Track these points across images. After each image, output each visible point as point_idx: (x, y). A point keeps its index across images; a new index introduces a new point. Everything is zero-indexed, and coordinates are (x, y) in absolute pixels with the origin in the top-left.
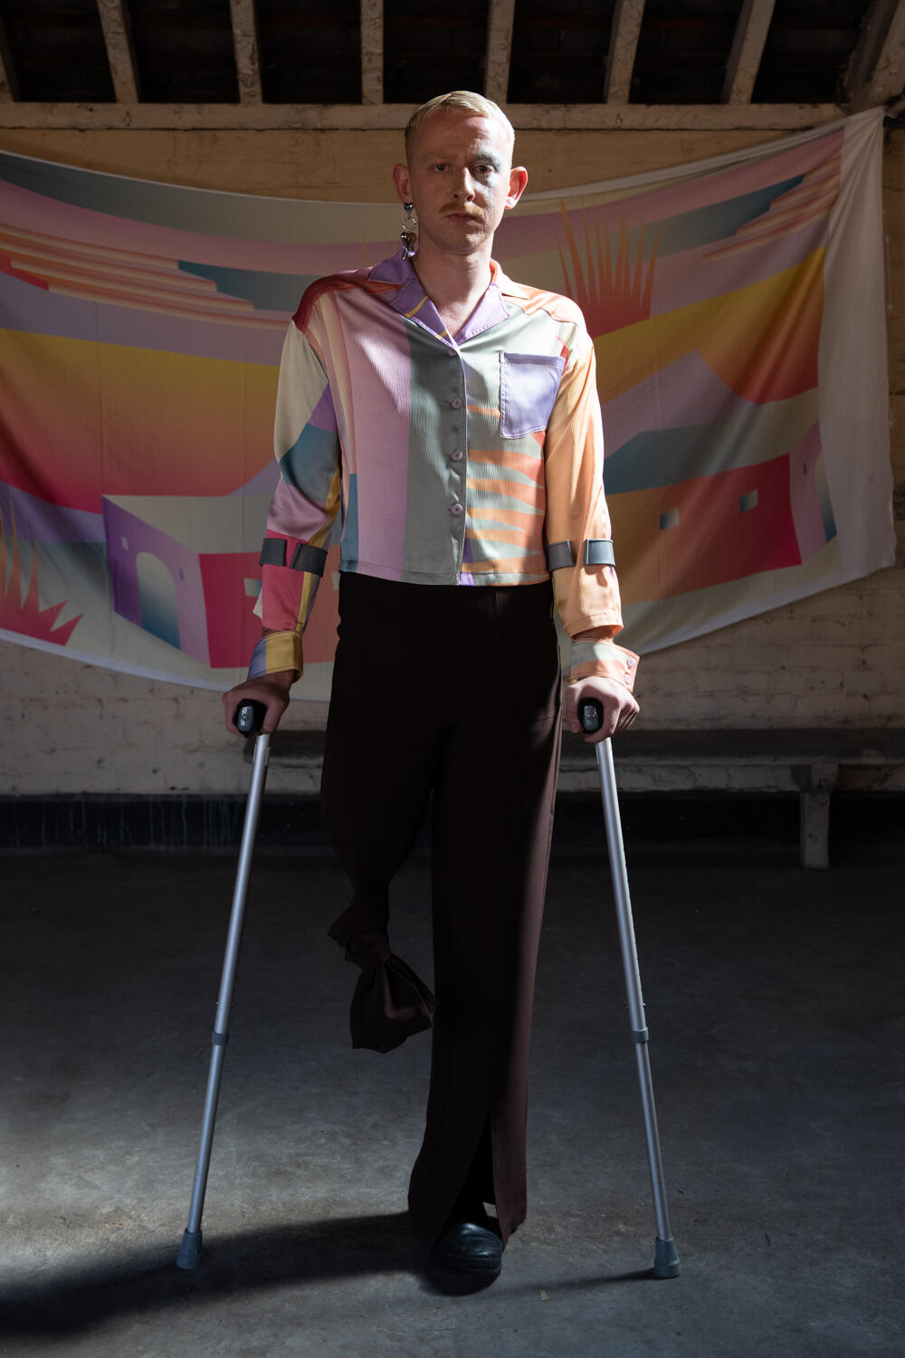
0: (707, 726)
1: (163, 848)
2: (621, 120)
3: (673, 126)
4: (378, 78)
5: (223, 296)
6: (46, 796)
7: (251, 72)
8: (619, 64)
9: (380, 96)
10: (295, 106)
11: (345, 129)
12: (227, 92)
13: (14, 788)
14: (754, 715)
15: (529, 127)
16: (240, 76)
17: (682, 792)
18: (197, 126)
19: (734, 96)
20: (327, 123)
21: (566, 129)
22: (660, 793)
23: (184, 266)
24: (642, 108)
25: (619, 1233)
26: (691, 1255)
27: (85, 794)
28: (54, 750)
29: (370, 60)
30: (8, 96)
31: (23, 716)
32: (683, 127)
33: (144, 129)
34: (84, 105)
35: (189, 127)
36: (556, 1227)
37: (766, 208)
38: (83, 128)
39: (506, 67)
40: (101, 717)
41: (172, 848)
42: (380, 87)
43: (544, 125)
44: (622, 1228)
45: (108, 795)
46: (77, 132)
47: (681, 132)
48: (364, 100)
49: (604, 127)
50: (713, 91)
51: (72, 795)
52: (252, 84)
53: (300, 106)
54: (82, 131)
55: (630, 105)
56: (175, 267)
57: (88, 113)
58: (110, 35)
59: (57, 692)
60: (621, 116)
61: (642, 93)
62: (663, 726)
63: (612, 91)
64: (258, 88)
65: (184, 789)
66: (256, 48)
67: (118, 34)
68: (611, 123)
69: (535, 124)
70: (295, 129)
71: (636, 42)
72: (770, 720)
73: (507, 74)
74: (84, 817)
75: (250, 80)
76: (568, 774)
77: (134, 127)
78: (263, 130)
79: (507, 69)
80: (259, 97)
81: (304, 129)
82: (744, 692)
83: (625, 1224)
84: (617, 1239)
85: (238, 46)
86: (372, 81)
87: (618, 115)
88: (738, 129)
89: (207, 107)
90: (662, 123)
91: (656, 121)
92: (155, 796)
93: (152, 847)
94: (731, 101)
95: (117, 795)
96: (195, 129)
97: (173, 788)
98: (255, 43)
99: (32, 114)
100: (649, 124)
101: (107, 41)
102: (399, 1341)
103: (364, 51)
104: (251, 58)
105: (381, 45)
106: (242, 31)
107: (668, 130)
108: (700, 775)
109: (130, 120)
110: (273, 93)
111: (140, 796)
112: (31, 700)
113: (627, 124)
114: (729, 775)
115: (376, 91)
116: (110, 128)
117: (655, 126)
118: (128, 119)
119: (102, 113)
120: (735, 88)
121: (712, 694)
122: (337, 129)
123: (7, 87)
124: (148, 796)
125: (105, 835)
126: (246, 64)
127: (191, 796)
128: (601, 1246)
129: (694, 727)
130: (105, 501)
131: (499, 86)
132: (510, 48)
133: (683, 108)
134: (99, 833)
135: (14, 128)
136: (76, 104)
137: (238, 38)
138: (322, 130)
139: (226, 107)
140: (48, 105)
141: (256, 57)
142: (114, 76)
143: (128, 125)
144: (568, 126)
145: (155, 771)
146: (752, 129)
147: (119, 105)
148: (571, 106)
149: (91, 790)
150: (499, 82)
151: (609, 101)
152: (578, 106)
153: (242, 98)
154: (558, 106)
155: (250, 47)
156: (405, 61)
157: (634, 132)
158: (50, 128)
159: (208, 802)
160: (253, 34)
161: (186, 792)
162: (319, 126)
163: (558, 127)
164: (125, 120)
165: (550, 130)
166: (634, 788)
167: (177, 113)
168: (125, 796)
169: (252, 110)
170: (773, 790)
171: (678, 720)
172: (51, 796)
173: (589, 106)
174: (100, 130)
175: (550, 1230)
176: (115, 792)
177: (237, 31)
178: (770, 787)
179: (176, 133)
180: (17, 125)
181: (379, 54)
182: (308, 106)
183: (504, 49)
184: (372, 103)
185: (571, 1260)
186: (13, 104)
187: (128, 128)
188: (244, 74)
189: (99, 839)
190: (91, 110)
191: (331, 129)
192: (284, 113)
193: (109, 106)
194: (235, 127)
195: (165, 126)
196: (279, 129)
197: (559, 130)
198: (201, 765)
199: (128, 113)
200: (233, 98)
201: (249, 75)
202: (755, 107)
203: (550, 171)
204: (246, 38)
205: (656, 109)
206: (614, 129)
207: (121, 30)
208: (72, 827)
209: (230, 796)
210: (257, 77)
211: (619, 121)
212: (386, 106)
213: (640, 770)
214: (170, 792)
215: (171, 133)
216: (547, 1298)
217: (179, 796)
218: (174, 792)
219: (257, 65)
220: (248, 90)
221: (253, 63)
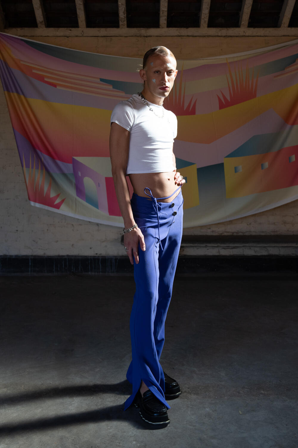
0: (272, 234)
1: (93, 273)
2: (245, 33)
3: (262, 35)
4: (165, 19)
5: (115, 90)
6: (55, 256)
7: (124, 17)
8: (245, 14)
9: (166, 25)
10: (138, 29)
11: (154, 36)
12: (115, 24)
13: (45, 254)
14: (288, 230)
15: (215, 35)
16: (120, 19)
17: (265, 256)
18: (105, 35)
19: (282, 25)
20: (148, 34)
21: (227, 36)
22: (257, 256)
23: (102, 80)
24: (252, 29)
25: (262, 394)
26: (287, 400)
27: (68, 256)
28: (58, 241)
29: (163, 13)
30: (44, 26)
31: (48, 230)
32: (265, 35)
33: (88, 36)
34: (68, 29)
35: (103, 36)
36: (241, 392)
37: (294, 61)
38: (68, 36)
39: (208, 15)
40: (73, 230)
41: (96, 273)
42: (166, 22)
43: (219, 34)
44: (262, 392)
45: (75, 256)
46: (66, 37)
47: (265, 37)
48: (160, 27)
49: (239, 35)
50: (275, 23)
51: (64, 256)
52: (124, 21)
53: (139, 29)
54: (68, 37)
55: (248, 28)
56: (99, 80)
57: (70, 31)
58: (78, 5)
59: (59, 222)
60: (245, 32)
61: (252, 24)
62: (258, 234)
63: (242, 23)
64: (125, 23)
65: (100, 254)
66: (125, 9)
67: (81, 4)
68: (242, 34)
69: (216, 35)
70: (138, 36)
71: (251, 7)
72: (293, 232)
73: (208, 17)
74: (67, 263)
75: (123, 20)
76: (226, 250)
77: (85, 36)
78: (127, 37)
79: (208, 16)
80: (126, 26)
81: (140, 36)
82: (285, 223)
83: (264, 391)
84: (262, 395)
85: (120, 8)
86: (163, 20)
87: (244, 31)
88: (284, 36)
89: (108, 29)
90: (259, 34)
91: (257, 33)
92: (91, 256)
93: (90, 273)
94: (281, 27)
95: (79, 256)
96: (104, 36)
97: (97, 254)
98: (125, 7)
99: (51, 32)
100: (255, 34)
101: (77, 7)
102: (194, 426)
103: (161, 10)
104: (124, 12)
105: (167, 8)
106: (121, 3)
107: (260, 36)
108: (270, 250)
109: (83, 34)
110: (130, 25)
111: (86, 256)
112: (50, 225)
113: (247, 34)
114: (280, 250)
115: (165, 23)
116: (77, 36)
117: (256, 35)
118: (83, 33)
119: (74, 31)
120: (283, 22)
121: (274, 224)
122: (151, 36)
123: (43, 23)
124: (89, 256)
125: (74, 269)
126: (122, 14)
127: (102, 256)
128: (257, 398)
129: (268, 234)
130: (73, 158)
131: (205, 22)
132: (209, 9)
133: (266, 29)
134: (72, 268)
135: (45, 36)
136: (66, 28)
137: (120, 6)
138: (147, 37)
139: (115, 29)
140: (56, 29)
141: (125, 12)
142: (78, 19)
143: (83, 35)
144: (228, 35)
145: (91, 248)
146: (288, 36)
147: (80, 29)
148: (228, 28)
149: (70, 254)
150: (205, 20)
151: (241, 27)
152: (231, 28)
153: (120, 26)
154: (224, 28)
155: (123, 9)
156: (174, 14)
157: (249, 37)
158: (57, 36)
159: (108, 259)
160: (125, 4)
161: (101, 255)
162: (145, 35)
163: (224, 35)
164: (82, 34)
165: (222, 36)
166: (248, 254)
167: (99, 31)
168: (81, 256)
169: (123, 30)
170: (294, 255)
171: (263, 232)
172: (57, 256)
173: (235, 28)
174: (74, 37)
175: (239, 393)
176: (78, 255)
177: (120, 3)
178: (293, 254)
179: (99, 38)
180: (46, 35)
181: (166, 11)
182: (142, 28)
183: (207, 9)
184: (163, 28)
185: (247, 402)
186: (45, 28)
187: (83, 36)
188: (121, 18)
189: (72, 270)
190: (71, 30)
191: (149, 36)
192: (134, 31)
193: (76, 29)
194: (118, 35)
195: (95, 35)
196: (132, 36)
197: (224, 36)
198: (106, 246)
199: (83, 31)
200: (117, 26)
201: (123, 18)
202: (289, 29)
203: (221, 50)
204: (123, 6)
205: (256, 29)
206: (243, 36)
207: (82, 3)
208: (63, 266)
209: (116, 256)
210: (126, 19)
211: (244, 33)
212: (168, 28)
213: (250, 249)
214: (95, 255)
215: (97, 38)
216: (241, 413)
217: (99, 256)
218: (97, 255)
219: (126, 15)
220: (122, 23)
221: (124, 14)
